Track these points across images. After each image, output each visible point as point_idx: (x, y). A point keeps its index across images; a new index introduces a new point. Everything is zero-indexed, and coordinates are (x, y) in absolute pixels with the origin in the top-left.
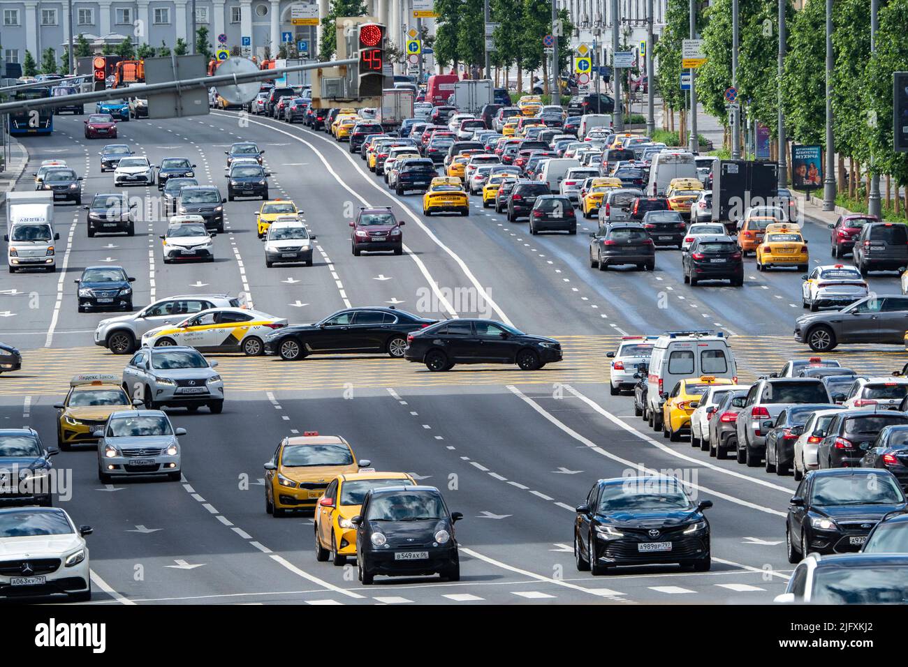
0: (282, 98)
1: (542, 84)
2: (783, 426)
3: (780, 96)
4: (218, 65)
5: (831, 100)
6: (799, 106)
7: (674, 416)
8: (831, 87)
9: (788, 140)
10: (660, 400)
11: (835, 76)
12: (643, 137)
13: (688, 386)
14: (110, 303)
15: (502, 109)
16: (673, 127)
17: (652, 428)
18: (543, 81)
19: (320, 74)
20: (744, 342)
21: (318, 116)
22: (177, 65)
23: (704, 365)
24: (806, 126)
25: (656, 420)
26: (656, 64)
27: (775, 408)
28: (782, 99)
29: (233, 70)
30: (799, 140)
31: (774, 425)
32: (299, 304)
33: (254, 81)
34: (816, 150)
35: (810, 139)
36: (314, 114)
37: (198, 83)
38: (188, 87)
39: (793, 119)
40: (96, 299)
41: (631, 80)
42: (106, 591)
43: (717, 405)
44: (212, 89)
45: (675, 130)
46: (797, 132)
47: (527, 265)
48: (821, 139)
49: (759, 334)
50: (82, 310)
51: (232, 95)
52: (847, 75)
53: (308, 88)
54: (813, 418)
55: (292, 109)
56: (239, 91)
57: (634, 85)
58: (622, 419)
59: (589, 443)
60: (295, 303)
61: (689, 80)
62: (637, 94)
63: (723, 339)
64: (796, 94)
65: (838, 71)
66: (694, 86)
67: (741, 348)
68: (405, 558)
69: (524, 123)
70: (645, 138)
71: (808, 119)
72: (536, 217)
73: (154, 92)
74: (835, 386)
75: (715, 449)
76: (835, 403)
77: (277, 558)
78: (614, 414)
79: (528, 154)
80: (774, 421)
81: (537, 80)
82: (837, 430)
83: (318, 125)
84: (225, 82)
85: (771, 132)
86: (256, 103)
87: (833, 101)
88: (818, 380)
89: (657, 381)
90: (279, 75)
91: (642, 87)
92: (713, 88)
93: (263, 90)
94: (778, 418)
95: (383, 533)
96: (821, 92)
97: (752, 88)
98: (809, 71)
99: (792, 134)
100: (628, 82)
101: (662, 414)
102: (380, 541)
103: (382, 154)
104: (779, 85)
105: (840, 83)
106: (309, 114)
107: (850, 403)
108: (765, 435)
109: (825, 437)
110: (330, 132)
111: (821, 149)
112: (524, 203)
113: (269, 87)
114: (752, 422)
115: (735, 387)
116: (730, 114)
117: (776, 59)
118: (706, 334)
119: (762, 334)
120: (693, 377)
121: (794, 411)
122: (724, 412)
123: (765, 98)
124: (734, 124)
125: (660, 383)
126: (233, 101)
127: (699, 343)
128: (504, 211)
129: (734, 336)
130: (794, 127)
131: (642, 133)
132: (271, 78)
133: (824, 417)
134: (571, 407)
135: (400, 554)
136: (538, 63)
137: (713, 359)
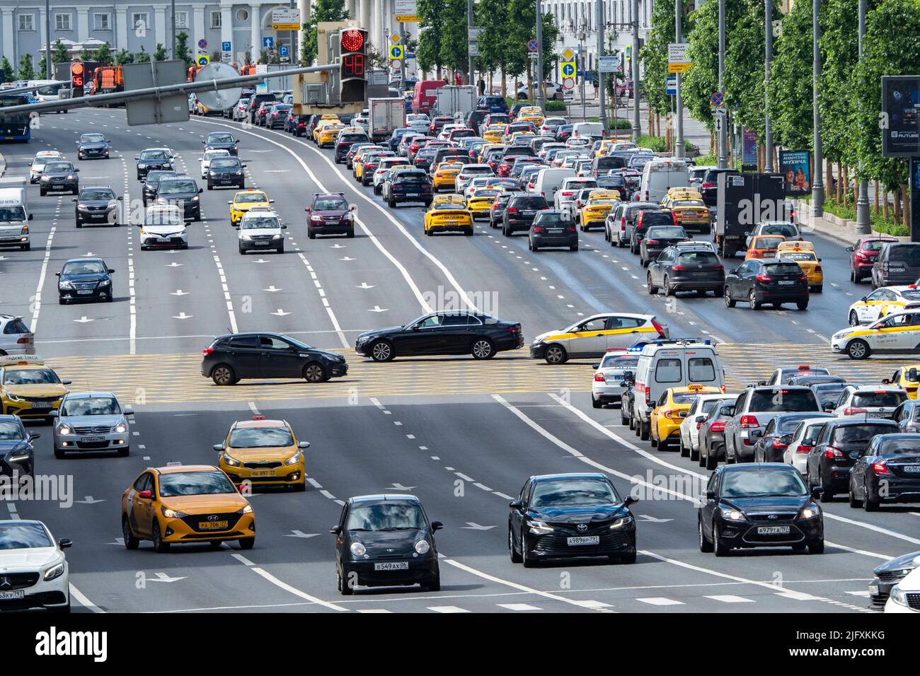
0: (263, 104)
1: (527, 88)
2: (772, 435)
3: (767, 101)
4: (198, 71)
5: (818, 105)
6: (786, 110)
7: (662, 425)
8: (819, 92)
9: (775, 145)
10: (646, 408)
11: (823, 80)
12: (628, 142)
13: (675, 395)
14: (89, 295)
15: (489, 115)
16: (659, 133)
17: (640, 437)
18: (527, 86)
19: (301, 79)
20: (732, 350)
21: (300, 123)
22: (157, 71)
23: (692, 374)
24: (794, 132)
25: (643, 429)
26: (642, 69)
27: (763, 417)
28: (769, 104)
29: (214, 76)
30: (786, 145)
31: (763, 434)
32: (281, 313)
33: (235, 87)
34: (804, 156)
35: (798, 145)
36: (296, 120)
37: (177, 89)
38: (167, 93)
39: (779, 124)
40: (76, 291)
41: (617, 85)
42: (85, 605)
43: (707, 414)
44: (192, 95)
45: (661, 135)
46: (784, 137)
47: (512, 272)
48: (809, 144)
49: (747, 342)
50: (63, 302)
51: (212, 101)
52: (835, 79)
53: (289, 93)
54: (802, 427)
55: (273, 115)
56: (219, 97)
57: (619, 91)
58: (609, 429)
59: (576, 453)
60: (277, 312)
61: (674, 85)
62: (622, 99)
63: (711, 346)
64: (783, 99)
65: (826, 75)
66: (680, 91)
67: (730, 356)
68: (386, 569)
69: (511, 131)
70: (631, 143)
71: (796, 123)
72: (536, 233)
73: (133, 98)
74: (825, 394)
75: (705, 459)
76: (824, 411)
77: (259, 570)
78: (601, 423)
79: (512, 160)
80: (763, 429)
81: (522, 85)
82: (826, 439)
83: (299, 131)
84: (205, 88)
85: (758, 136)
86: (238, 109)
87: (821, 106)
88: (808, 388)
89: (644, 389)
90: (260, 80)
91: (627, 92)
92: (699, 93)
93: (243, 96)
94: (767, 427)
95: (363, 543)
96: (808, 97)
97: (737, 92)
98: (797, 76)
99: (779, 139)
100: (614, 87)
101: (649, 423)
102: (360, 551)
103: (369, 164)
104: (766, 90)
105: (828, 88)
106: (291, 120)
107: (839, 411)
108: (753, 444)
109: (814, 446)
110: (312, 138)
111: (809, 154)
112: (520, 216)
113: (249, 92)
114: (740, 431)
115: (724, 396)
116: (717, 120)
117: (762, 63)
118: (693, 342)
119: (750, 342)
120: (682, 386)
121: (783, 420)
122: (713, 422)
123: (752, 103)
124: (721, 129)
125: (646, 391)
126: (213, 108)
127: (687, 351)
128: (499, 225)
129: (722, 344)
130: (781, 132)
131: (628, 138)
132: (252, 83)
133: (813, 426)
134: (557, 416)
135: (380, 564)
136: (523, 68)
137: (701, 368)
